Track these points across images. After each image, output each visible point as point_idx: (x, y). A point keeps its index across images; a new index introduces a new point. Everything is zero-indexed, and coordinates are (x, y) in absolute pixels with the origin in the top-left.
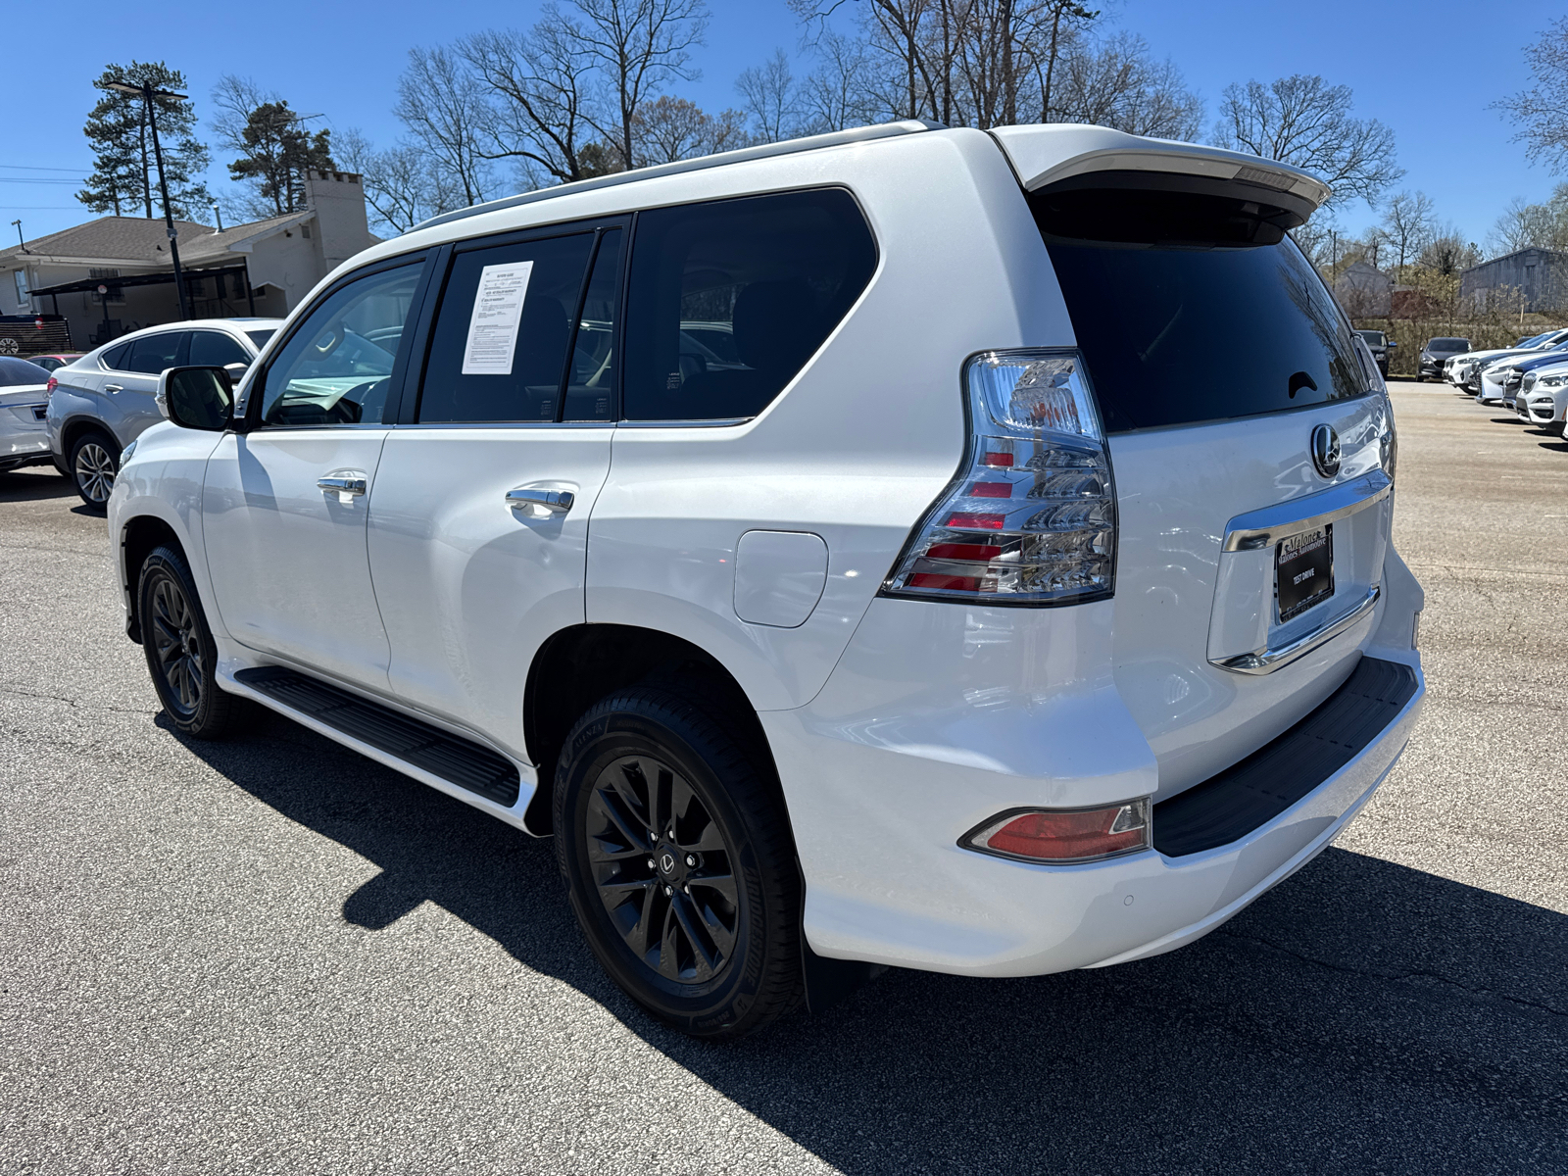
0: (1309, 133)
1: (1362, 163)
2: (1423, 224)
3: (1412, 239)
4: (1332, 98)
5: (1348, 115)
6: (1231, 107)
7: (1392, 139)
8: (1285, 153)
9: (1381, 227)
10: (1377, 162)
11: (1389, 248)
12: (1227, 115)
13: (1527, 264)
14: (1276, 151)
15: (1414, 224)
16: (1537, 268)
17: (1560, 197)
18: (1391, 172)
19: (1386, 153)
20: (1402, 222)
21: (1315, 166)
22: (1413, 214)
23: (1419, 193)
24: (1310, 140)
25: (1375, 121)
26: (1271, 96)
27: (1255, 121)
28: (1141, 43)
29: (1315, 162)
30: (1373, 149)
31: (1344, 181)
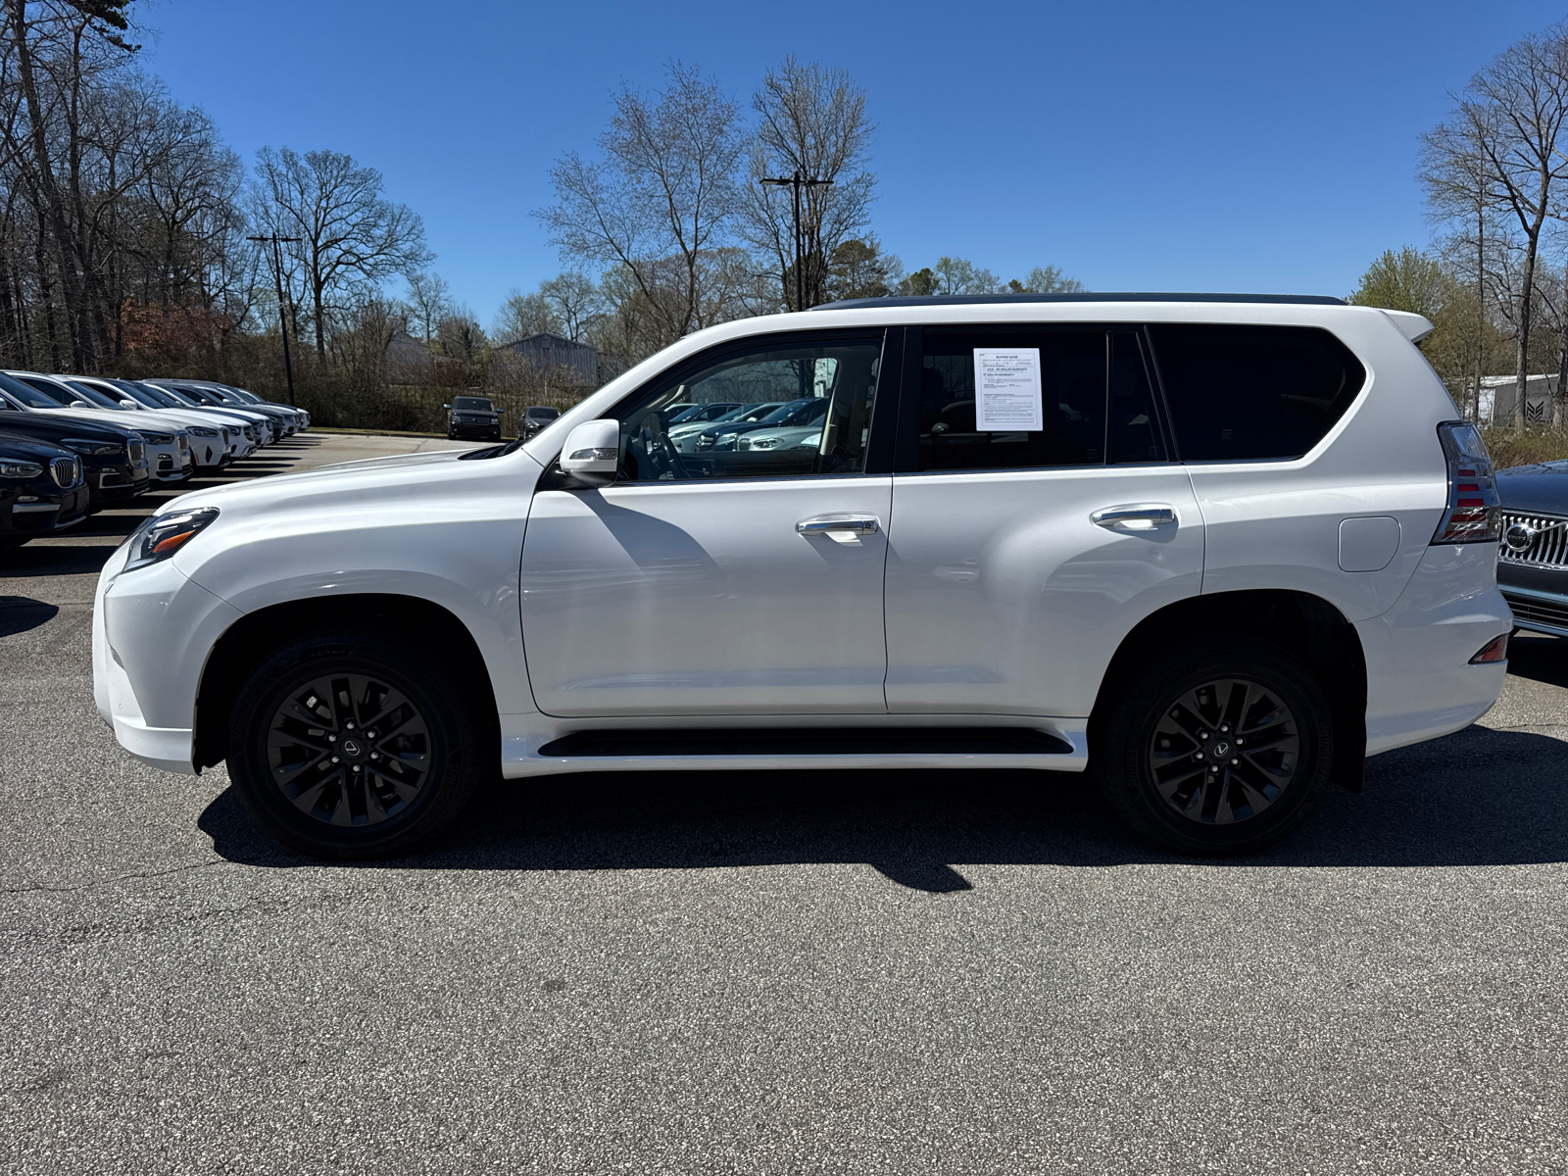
0: (345, 207)
1: (399, 242)
2: (442, 303)
3: (436, 316)
4: (365, 179)
5: (380, 196)
6: (266, 169)
7: (421, 224)
8: (326, 222)
9: (406, 302)
10: (411, 243)
11: (417, 321)
12: (263, 177)
13: (544, 346)
14: (317, 220)
15: (434, 301)
16: (551, 351)
17: (544, 292)
18: (424, 254)
19: (418, 237)
20: (425, 299)
21: (355, 239)
22: (433, 293)
23: (435, 275)
24: (347, 213)
25: (405, 206)
26: (304, 166)
27: (292, 188)
28: (161, 85)
29: (354, 236)
30: (406, 231)
31: (382, 257)
